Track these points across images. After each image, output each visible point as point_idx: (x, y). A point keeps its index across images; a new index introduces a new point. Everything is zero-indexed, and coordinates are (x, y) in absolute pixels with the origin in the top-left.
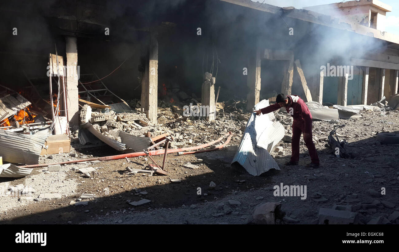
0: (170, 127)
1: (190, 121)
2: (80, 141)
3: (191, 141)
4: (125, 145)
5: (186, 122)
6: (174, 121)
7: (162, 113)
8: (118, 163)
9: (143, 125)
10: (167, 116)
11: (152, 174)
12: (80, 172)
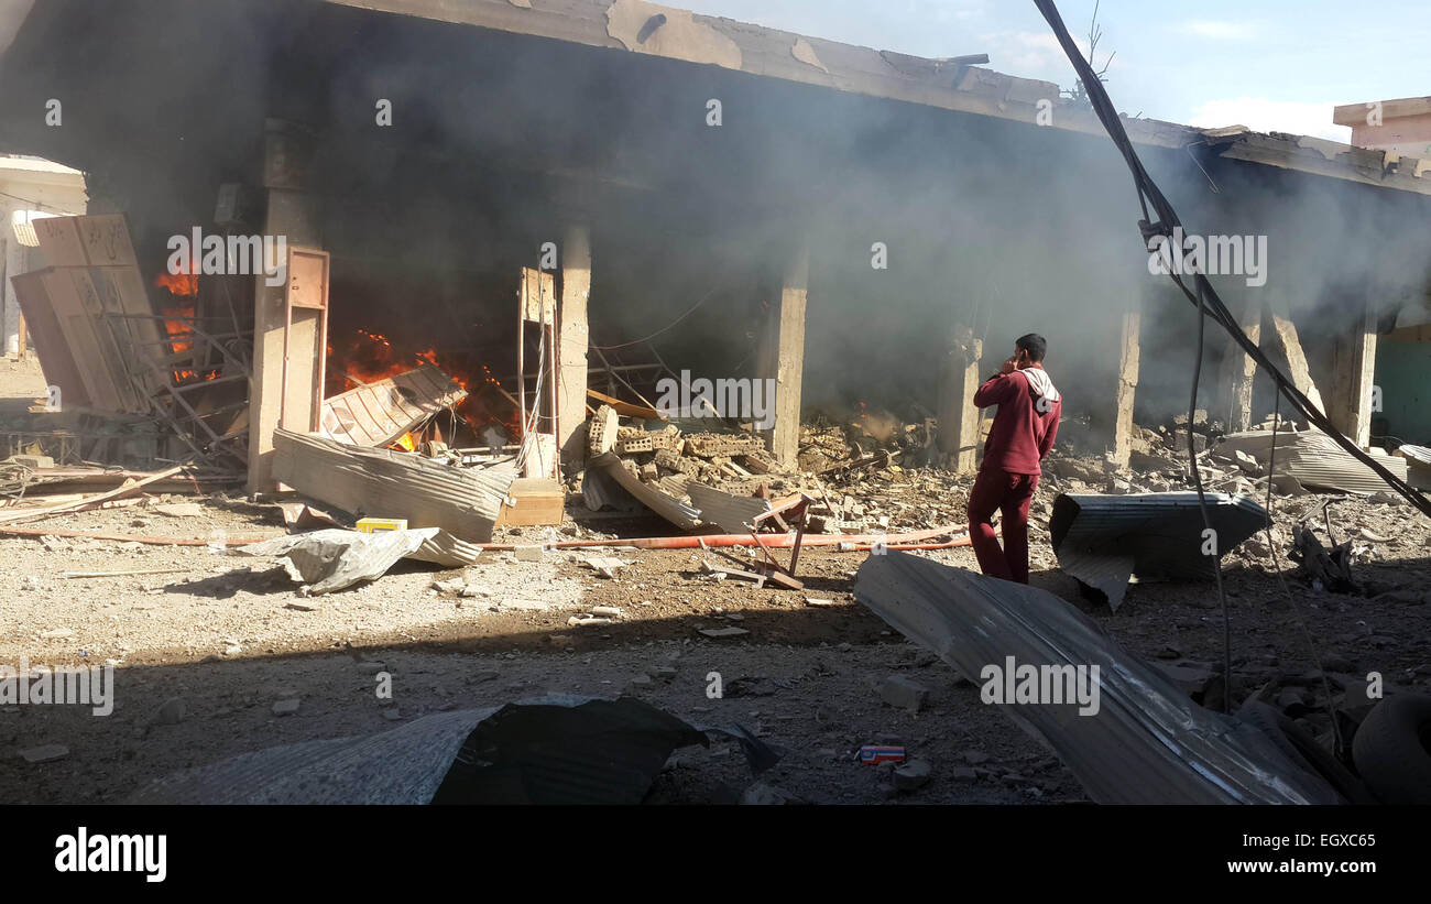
0: (835, 481)
1: (899, 469)
2: (587, 499)
3: (884, 521)
4: (699, 512)
5: (887, 471)
6: (847, 466)
7: (815, 442)
8: (681, 556)
9: (753, 469)
10: (827, 451)
11: (761, 583)
12: (590, 567)
